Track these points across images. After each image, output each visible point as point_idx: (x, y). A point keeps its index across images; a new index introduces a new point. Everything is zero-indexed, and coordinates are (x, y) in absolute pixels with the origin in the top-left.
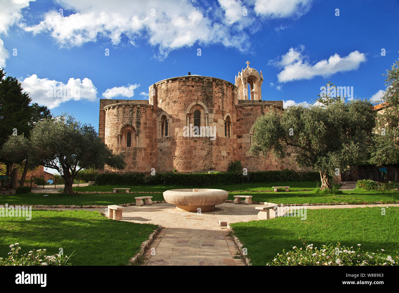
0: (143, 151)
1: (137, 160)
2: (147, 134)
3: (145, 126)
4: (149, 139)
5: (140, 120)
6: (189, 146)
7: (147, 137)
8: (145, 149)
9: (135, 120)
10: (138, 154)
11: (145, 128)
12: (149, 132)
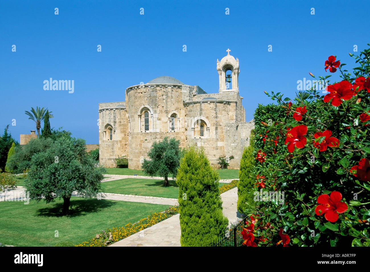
0: (119, 143)
1: (115, 150)
2: (122, 130)
3: (120, 124)
4: (123, 134)
5: (116, 120)
6: (140, 140)
7: (122, 132)
8: (120, 141)
9: (112, 120)
10: (116, 145)
11: (120, 125)
12: (123, 129)
